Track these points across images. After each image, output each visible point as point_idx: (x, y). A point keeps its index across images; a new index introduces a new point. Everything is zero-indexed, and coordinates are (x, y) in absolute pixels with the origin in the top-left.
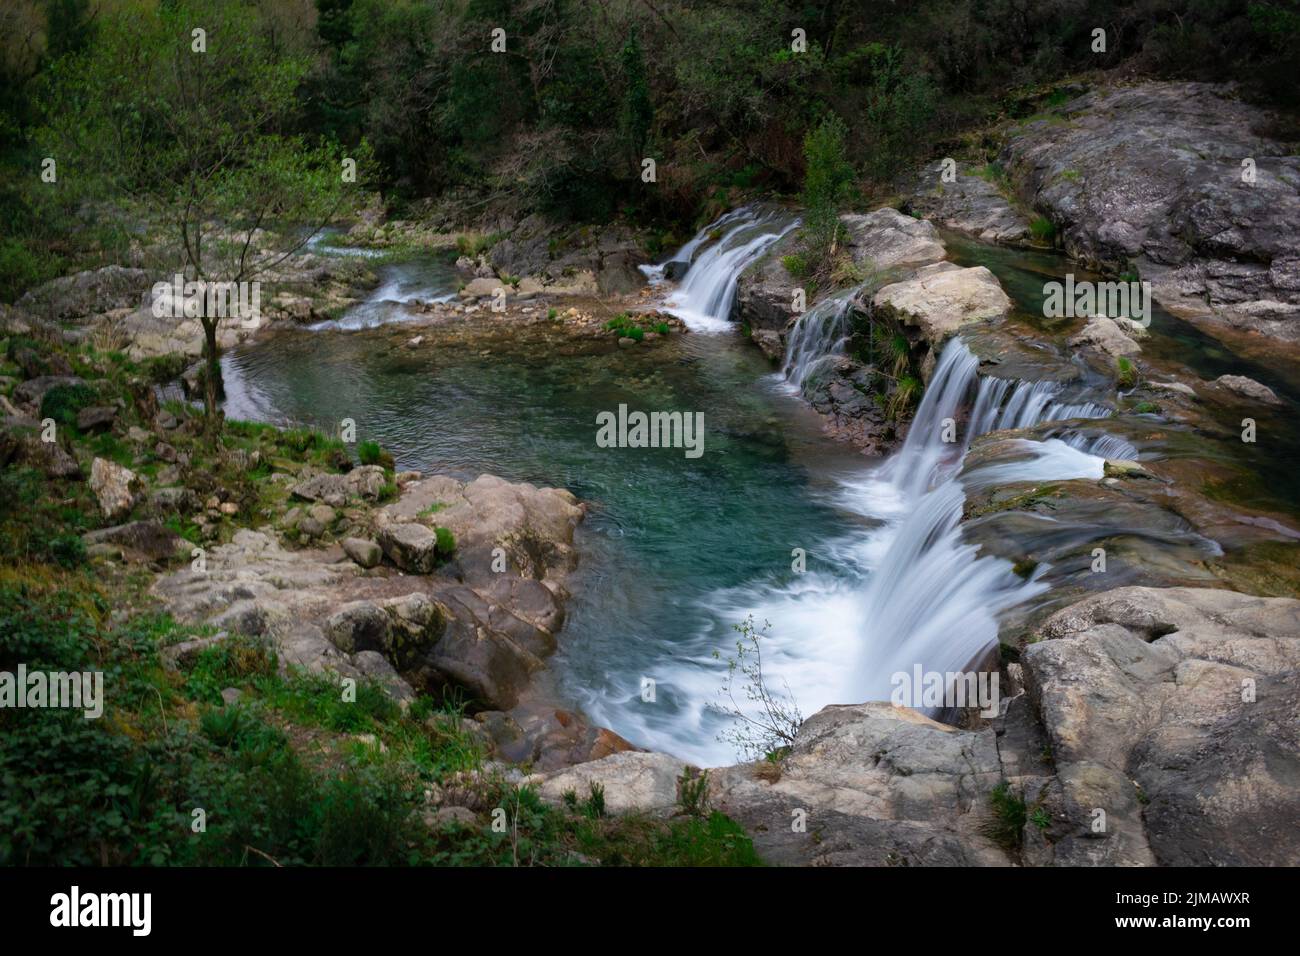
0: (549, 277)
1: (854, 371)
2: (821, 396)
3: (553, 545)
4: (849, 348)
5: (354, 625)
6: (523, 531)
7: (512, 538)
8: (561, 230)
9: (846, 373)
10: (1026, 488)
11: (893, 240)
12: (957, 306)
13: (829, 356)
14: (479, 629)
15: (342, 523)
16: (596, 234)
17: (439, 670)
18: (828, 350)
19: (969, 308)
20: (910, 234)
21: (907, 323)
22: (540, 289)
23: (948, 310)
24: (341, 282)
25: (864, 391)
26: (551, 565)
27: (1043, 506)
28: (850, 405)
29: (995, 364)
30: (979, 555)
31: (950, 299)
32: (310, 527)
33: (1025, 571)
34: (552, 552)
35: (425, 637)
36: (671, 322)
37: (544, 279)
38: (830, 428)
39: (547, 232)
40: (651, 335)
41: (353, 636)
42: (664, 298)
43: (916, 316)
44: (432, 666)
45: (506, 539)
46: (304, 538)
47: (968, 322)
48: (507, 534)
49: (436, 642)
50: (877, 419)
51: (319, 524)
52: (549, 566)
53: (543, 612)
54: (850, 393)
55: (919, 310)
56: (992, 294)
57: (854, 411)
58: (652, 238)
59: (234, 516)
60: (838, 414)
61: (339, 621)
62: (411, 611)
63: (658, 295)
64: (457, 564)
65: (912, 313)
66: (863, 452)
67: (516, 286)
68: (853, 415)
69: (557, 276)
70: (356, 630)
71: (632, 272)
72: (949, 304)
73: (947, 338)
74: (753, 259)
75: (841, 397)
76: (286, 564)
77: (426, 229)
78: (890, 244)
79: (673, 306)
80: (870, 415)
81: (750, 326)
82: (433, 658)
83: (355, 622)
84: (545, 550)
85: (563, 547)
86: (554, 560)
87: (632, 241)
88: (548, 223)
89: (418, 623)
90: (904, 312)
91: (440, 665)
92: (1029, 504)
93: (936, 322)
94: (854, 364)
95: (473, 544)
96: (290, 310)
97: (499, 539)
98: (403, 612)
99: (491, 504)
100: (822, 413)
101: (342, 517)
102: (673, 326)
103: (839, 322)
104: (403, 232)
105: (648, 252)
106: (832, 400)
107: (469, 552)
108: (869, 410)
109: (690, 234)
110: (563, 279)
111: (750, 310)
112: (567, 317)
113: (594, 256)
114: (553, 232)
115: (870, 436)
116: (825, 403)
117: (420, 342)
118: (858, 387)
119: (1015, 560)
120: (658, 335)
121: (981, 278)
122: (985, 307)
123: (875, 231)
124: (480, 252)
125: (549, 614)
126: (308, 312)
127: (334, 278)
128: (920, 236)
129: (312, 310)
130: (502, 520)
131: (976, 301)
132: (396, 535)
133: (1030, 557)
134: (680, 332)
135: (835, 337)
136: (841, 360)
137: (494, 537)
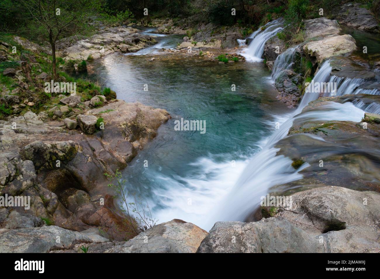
0: (206, 42)
1: (294, 76)
2: (280, 85)
3: (145, 129)
4: (293, 67)
5: (34, 150)
6: (133, 122)
7: (127, 124)
8: (216, 28)
9: (290, 77)
10: (319, 123)
11: (320, 27)
12: (333, 49)
13: (286, 70)
14: (90, 157)
15: (71, 113)
16: (227, 29)
17: (69, 171)
18: (286, 68)
19: (338, 50)
20: (327, 25)
21: (311, 55)
22: (202, 46)
23: (328, 50)
24: (143, 42)
25: (296, 84)
26: (143, 137)
27: (322, 133)
28: (289, 89)
29: (338, 71)
30: (278, 154)
31: (330, 46)
32: (57, 113)
33: (297, 165)
34: (144, 132)
35: (65, 157)
36: (240, 57)
37: (205, 43)
38: (279, 97)
39: (212, 29)
40: (231, 61)
41: (33, 154)
42: (242, 50)
43: (315, 52)
44: (67, 169)
45: (124, 125)
46: (54, 117)
47: (335, 55)
48: (125, 122)
49: (70, 160)
50: (298, 95)
51: (60, 112)
52: (142, 137)
53: (126, 154)
54: (291, 84)
55: (317, 50)
56: (349, 44)
57: (290, 91)
58: (245, 31)
59: (31, 107)
60: (284, 92)
61: (28, 147)
62: (62, 147)
63: (240, 49)
64: (102, 132)
65: (313, 51)
66: (288, 107)
67: (195, 45)
68: (289, 93)
69: (209, 42)
70: (34, 151)
71: (235, 42)
72: (329, 48)
73: (324, 61)
74: (273, 36)
75: (286, 85)
76: (34, 125)
77: (180, 29)
78: (319, 28)
79: (244, 53)
80: (296, 93)
81: (266, 60)
82: (68, 166)
83: (34, 148)
84: (141, 130)
85: (149, 130)
86: (144, 135)
87: (239, 31)
88: (213, 26)
89: (63, 152)
90: (311, 51)
91: (70, 169)
92: (316, 131)
93: (322, 55)
94: (294, 73)
95: (111, 125)
96: (120, 48)
97: (121, 124)
98: (59, 147)
99: (125, 111)
100: (279, 91)
101: (71, 111)
102: (240, 59)
103: (291, 57)
104: (173, 29)
105: (242, 35)
106: (283, 86)
107: (107, 128)
108: (295, 91)
109: (257, 29)
110: (210, 43)
111: (267, 54)
112: (206, 54)
113: (223, 36)
114: (214, 29)
115: (293, 101)
116: (281, 88)
117: (154, 60)
118: (294, 82)
119: (294, 160)
120: (233, 62)
121: (347, 39)
122: (344, 50)
123: (314, 24)
124: (192, 35)
125: (128, 155)
126: (126, 50)
127: (141, 41)
128: (331, 26)
129: (127, 49)
130: (125, 118)
131: (341, 47)
132: (81, 119)
133: (302, 158)
134: (242, 61)
135: (289, 62)
136: (291, 72)
137: (119, 123)
